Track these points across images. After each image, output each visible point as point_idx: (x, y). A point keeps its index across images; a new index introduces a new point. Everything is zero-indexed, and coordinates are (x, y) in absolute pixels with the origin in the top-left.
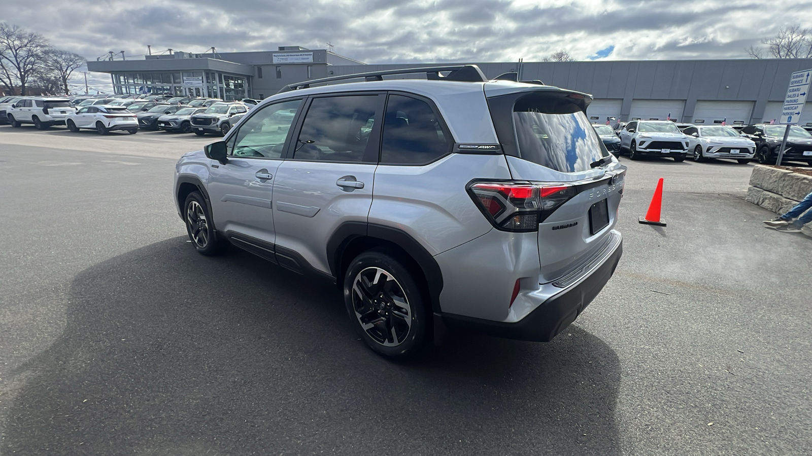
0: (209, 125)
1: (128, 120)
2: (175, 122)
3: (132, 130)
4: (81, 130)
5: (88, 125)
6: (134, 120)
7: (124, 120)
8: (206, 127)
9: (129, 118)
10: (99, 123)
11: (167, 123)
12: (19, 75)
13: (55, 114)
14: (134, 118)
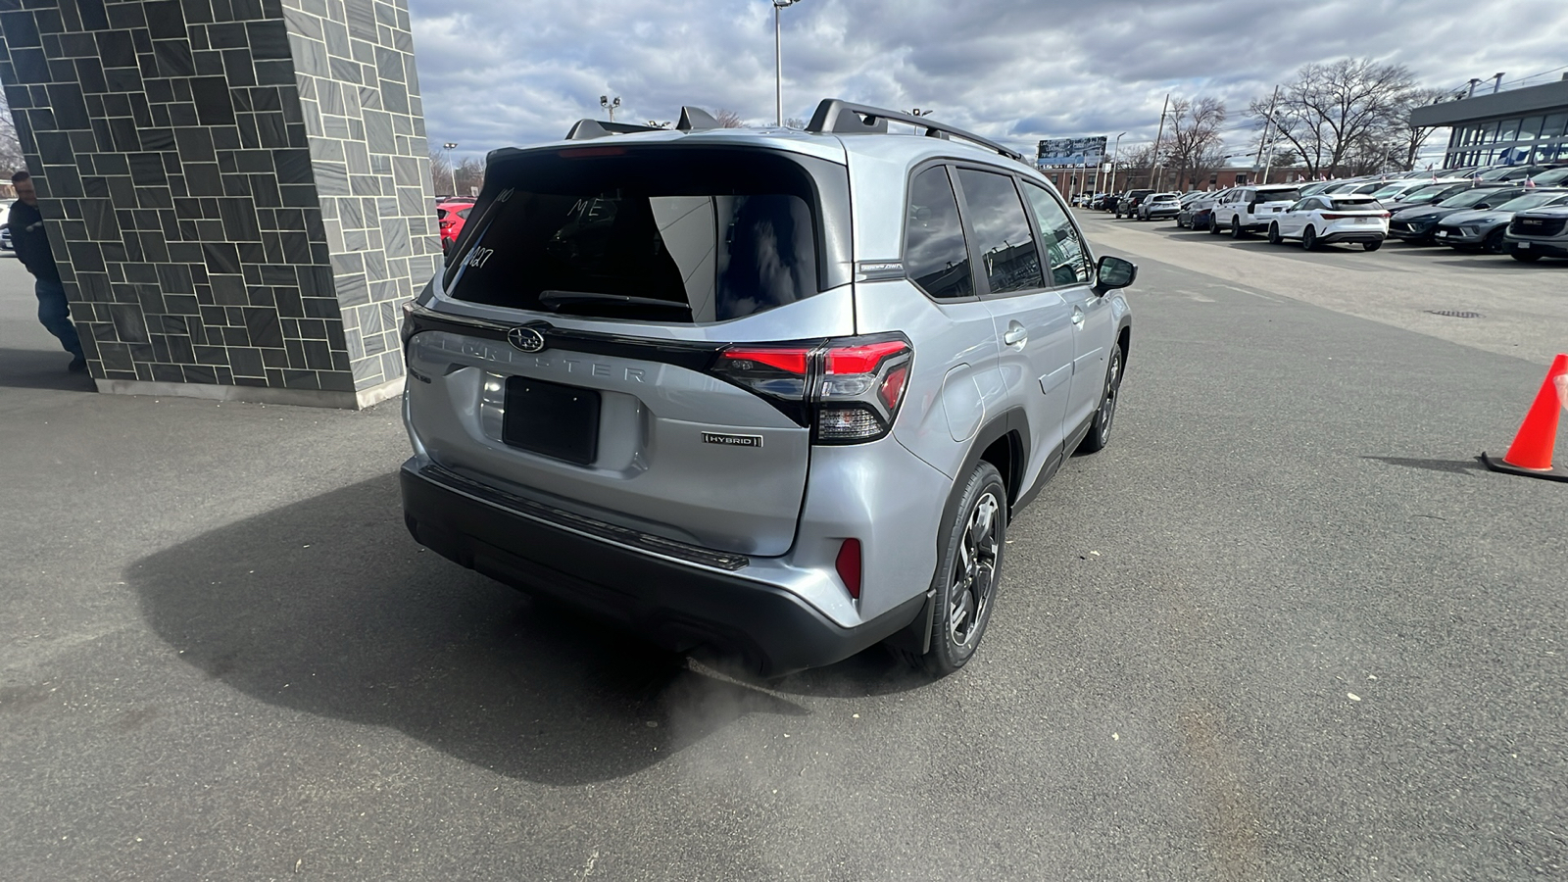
0: (1552, 235)
1: (1365, 223)
2: (1476, 230)
3: (1371, 243)
4: (1285, 240)
5: (1295, 231)
6: (1378, 223)
7: (1355, 223)
8: (1541, 240)
9: (1368, 218)
10: (1310, 228)
11: (1453, 230)
12: (1335, 148)
13: (1263, 213)
14: (1380, 220)
